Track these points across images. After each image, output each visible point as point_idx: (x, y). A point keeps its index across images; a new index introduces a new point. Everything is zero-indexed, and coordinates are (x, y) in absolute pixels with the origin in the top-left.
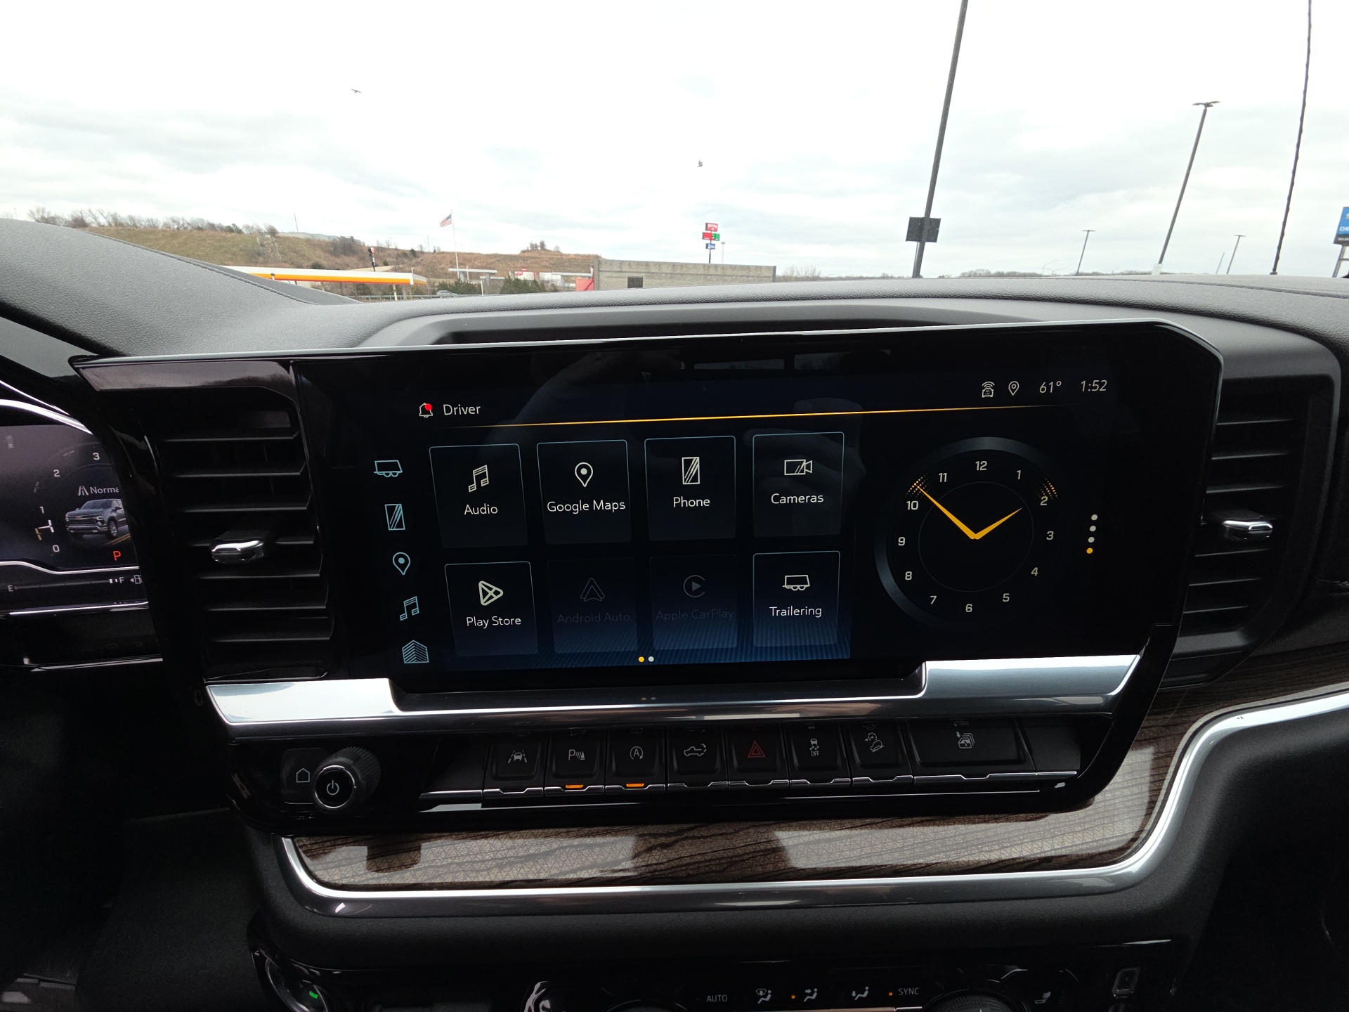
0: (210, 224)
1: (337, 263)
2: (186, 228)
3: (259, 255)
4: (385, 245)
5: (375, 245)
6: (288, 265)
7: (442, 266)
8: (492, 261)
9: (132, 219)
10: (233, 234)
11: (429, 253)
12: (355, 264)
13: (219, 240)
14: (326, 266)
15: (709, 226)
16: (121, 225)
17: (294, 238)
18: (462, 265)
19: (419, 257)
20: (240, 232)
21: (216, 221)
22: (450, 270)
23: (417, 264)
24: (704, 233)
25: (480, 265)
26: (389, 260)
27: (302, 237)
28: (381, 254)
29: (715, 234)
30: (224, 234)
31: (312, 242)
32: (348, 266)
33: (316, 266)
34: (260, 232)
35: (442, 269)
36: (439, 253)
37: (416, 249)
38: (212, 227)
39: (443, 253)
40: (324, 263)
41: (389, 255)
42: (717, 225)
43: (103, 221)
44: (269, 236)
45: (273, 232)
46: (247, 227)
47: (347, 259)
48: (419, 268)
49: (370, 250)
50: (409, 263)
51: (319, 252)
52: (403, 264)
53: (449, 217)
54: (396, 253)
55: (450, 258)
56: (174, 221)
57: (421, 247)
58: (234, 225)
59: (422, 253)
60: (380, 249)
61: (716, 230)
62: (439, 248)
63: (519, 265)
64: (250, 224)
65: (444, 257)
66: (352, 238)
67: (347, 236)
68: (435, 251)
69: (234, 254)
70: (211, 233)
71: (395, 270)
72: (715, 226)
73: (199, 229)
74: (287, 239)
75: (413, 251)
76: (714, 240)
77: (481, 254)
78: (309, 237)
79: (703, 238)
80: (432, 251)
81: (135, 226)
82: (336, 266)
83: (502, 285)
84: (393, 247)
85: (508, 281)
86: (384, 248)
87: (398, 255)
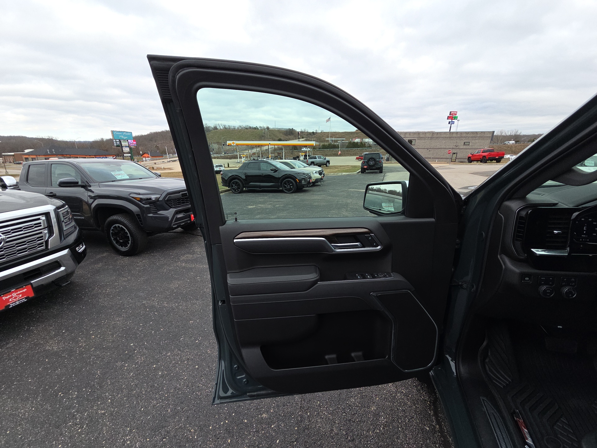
0: (250, 127)
1: (286, 138)
2: (243, 129)
3: (263, 136)
4: (303, 131)
5: (300, 131)
6: (271, 140)
7: (323, 138)
8: (344, 134)
9: (229, 126)
10: (256, 130)
11: (319, 133)
12: (293, 138)
13: (252, 132)
14: (283, 140)
15: (452, 113)
16: (226, 128)
17: (274, 130)
18: (331, 137)
19: (315, 135)
20: (258, 129)
21: (251, 126)
22: (327, 139)
23: (314, 137)
24: (448, 117)
25: (338, 136)
26: (304, 136)
27: (276, 129)
28: (302, 134)
29: (455, 117)
30: (253, 130)
31: (280, 131)
32: (290, 139)
33: (280, 140)
34: (265, 129)
35: (323, 139)
36: (323, 133)
37: (314, 132)
38: (250, 128)
39: (324, 132)
40: (282, 138)
41: (305, 134)
42: (457, 112)
43: (222, 128)
44: (267, 130)
45: (268, 128)
46: (260, 127)
47: (290, 137)
48: (315, 139)
49: (299, 133)
50: (312, 137)
51: (281, 135)
52: (309, 137)
53: (330, 118)
54: (307, 133)
55: (327, 134)
56: (240, 127)
57: (316, 130)
58: (256, 127)
59: (316, 133)
60: (302, 132)
61: (456, 115)
62: (323, 131)
63: (355, 136)
64: (262, 126)
65: (324, 134)
66: (292, 128)
67: (291, 128)
68: (321, 132)
69: (255, 137)
70: (250, 130)
71: (306, 140)
72: (456, 113)
73: (247, 129)
74: (272, 130)
75: (313, 132)
76: (454, 119)
77: (340, 132)
78: (279, 129)
79: (448, 119)
80: (320, 132)
81: (230, 129)
82: (287, 140)
83: (347, 144)
84: (306, 131)
85: (350, 143)
86: (303, 132)
87: (308, 134)
